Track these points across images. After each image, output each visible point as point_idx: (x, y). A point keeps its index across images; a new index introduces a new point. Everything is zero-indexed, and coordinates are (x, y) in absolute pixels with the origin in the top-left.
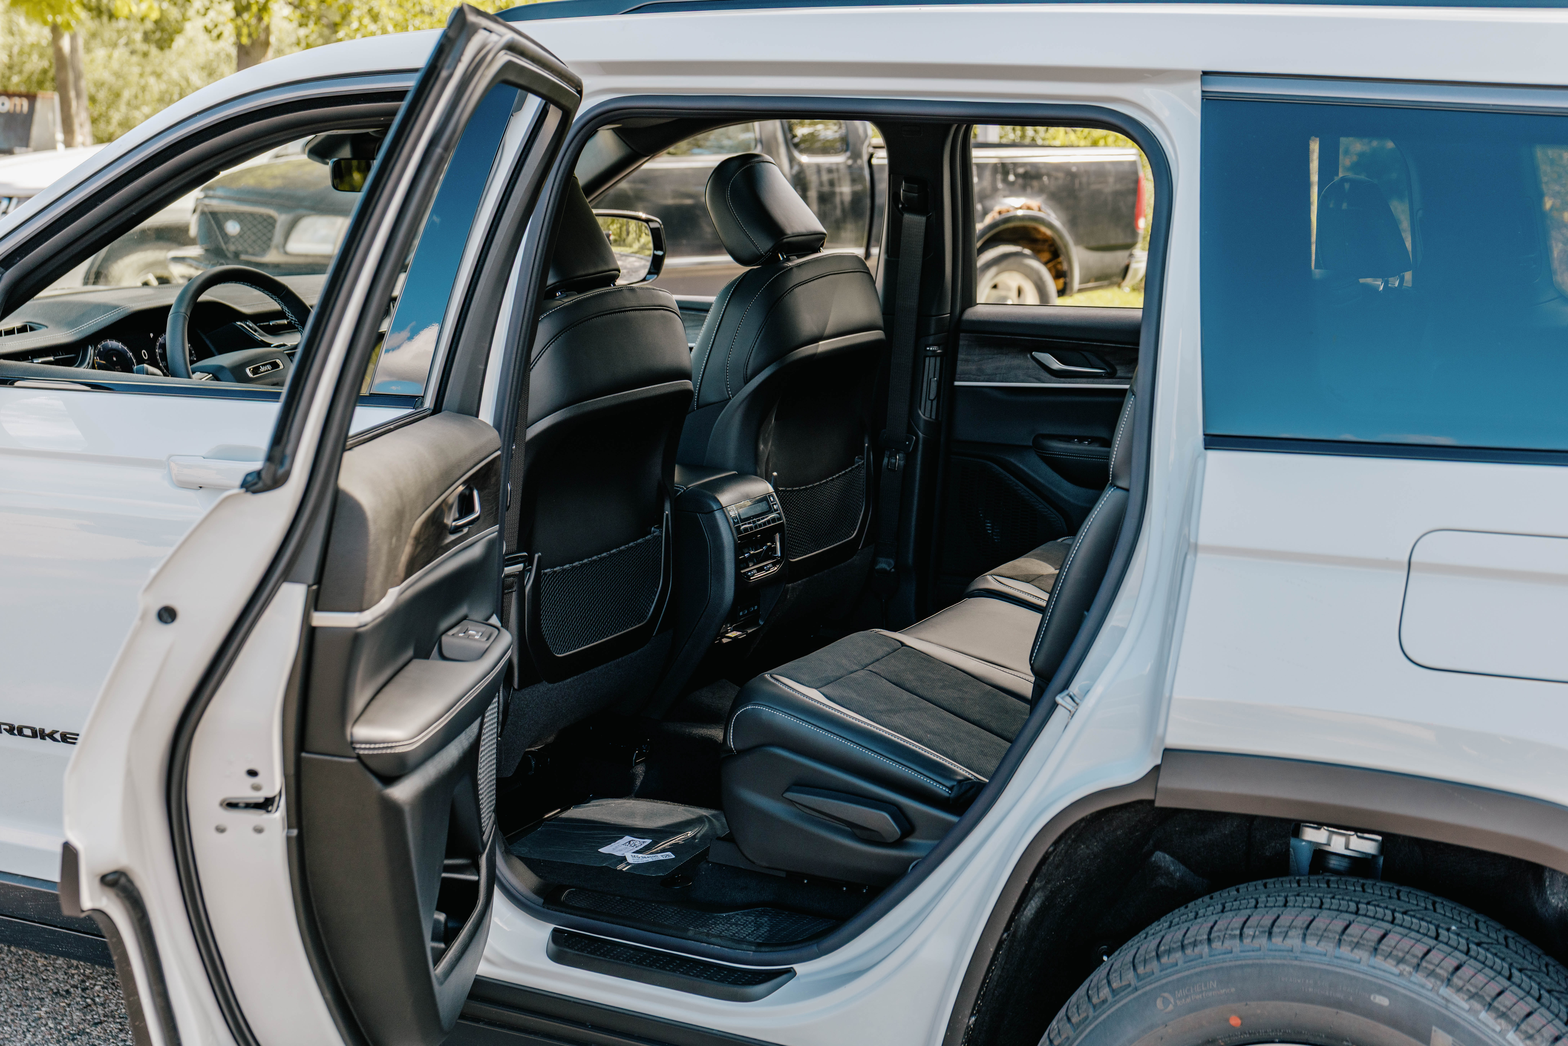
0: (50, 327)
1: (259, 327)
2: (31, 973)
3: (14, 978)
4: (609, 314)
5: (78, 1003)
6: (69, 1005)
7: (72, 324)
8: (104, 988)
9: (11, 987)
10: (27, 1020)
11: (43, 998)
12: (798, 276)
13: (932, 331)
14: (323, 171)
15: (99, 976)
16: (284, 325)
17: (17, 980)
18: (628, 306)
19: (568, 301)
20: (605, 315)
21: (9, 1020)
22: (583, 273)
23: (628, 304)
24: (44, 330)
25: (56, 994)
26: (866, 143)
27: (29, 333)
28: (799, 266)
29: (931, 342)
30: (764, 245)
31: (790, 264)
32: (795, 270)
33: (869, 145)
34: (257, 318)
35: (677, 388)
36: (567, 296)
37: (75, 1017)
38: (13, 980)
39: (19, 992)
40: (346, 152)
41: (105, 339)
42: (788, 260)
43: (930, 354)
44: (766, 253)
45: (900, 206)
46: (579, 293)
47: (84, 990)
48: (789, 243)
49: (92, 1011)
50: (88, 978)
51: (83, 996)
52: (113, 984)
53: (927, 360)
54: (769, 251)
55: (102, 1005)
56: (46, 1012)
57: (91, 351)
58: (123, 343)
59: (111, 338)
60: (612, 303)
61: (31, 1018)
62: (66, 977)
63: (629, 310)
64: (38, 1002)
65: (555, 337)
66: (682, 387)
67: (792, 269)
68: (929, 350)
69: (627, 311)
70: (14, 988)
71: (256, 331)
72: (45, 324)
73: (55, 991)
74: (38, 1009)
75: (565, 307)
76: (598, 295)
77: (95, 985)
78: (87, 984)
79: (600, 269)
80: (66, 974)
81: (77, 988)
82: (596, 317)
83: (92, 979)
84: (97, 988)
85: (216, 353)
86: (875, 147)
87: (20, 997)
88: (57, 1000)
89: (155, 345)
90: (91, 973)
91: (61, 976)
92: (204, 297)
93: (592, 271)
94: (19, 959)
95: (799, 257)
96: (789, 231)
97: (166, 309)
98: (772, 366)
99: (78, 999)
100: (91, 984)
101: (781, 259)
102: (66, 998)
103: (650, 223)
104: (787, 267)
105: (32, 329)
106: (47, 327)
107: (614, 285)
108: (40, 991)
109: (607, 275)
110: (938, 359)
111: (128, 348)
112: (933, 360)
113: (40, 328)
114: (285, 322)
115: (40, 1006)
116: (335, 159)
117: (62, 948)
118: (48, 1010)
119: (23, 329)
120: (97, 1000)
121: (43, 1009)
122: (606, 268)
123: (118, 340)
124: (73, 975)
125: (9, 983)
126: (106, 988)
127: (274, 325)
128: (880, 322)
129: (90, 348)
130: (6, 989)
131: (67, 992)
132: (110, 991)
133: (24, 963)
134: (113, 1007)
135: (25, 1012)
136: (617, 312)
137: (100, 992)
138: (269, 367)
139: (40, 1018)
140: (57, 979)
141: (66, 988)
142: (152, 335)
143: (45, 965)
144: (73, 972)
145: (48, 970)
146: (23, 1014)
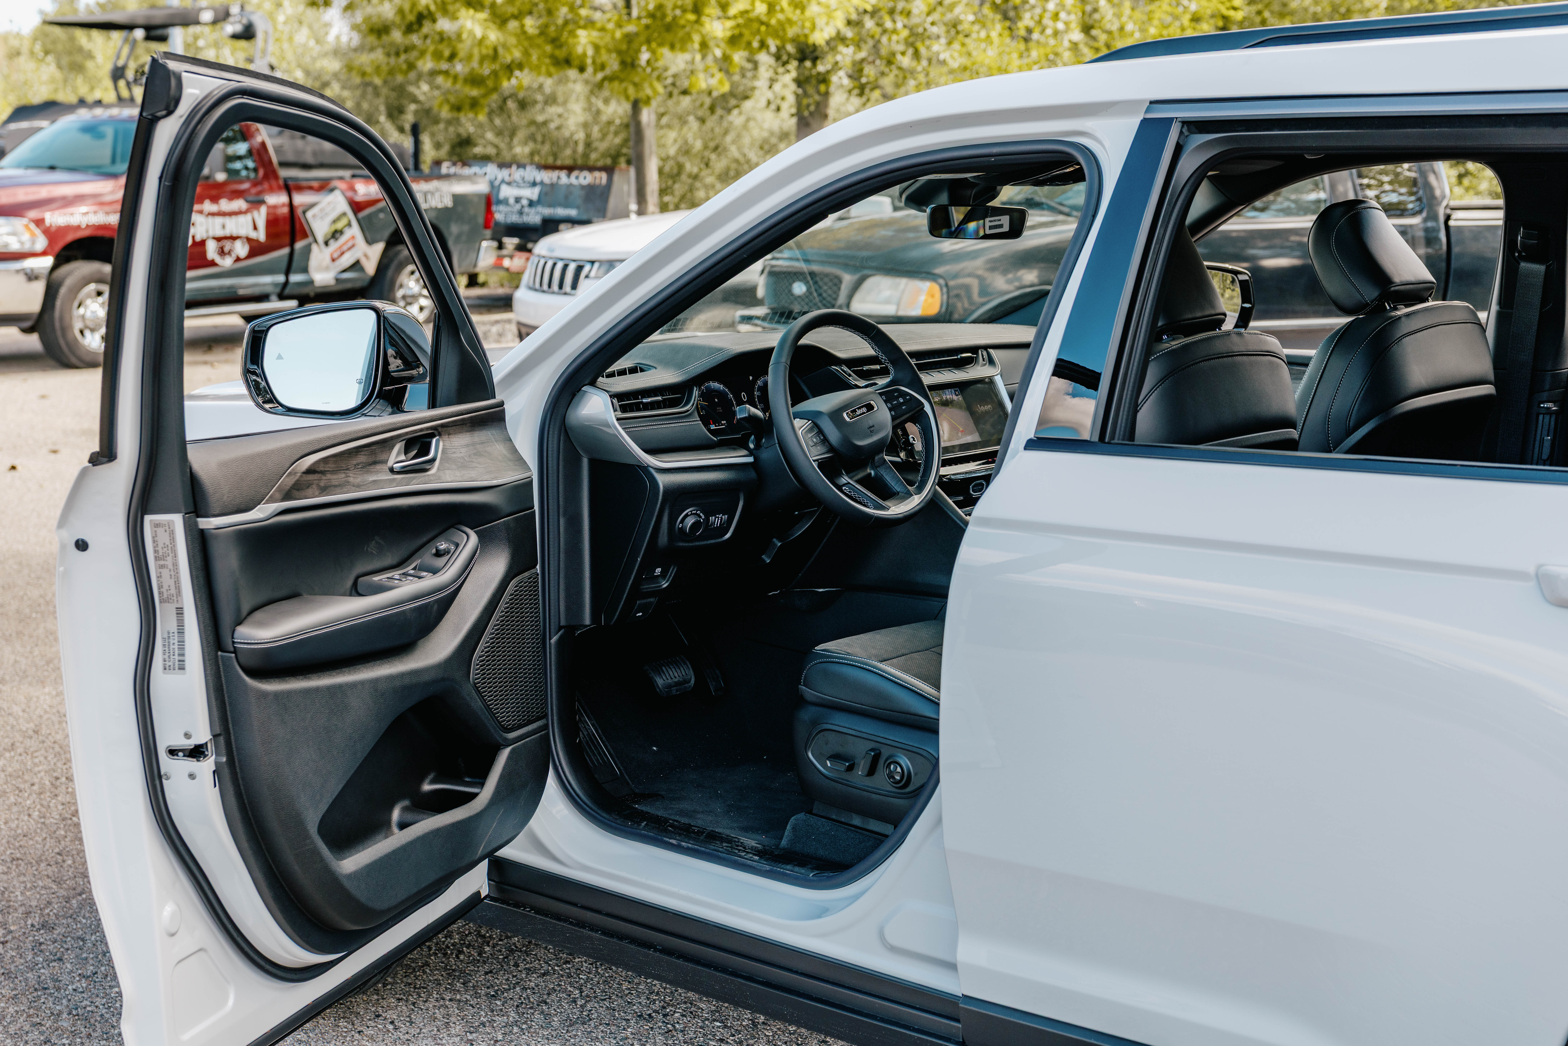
0: (659, 368)
1: (853, 371)
2: (617, 995)
3: (602, 998)
4: (1217, 358)
5: (660, 1028)
6: (652, 1028)
7: (679, 366)
8: (683, 1016)
9: (600, 1007)
10: (615, 1038)
11: (629, 1020)
12: (1406, 326)
13: (1547, 387)
14: (920, 218)
15: (678, 1004)
16: (877, 370)
17: (605, 1000)
18: (1235, 350)
19: (1176, 344)
20: (1212, 359)
21: (600, 1037)
22: (1190, 316)
23: (1236, 349)
24: (653, 370)
25: (640, 1016)
26: (1444, 204)
27: (640, 374)
28: (1408, 315)
29: (1545, 399)
30: (1370, 293)
31: (1399, 313)
32: (1403, 319)
33: (1446, 207)
34: (852, 363)
35: (1283, 437)
36: (1174, 339)
37: (658, 1041)
38: (602, 1000)
39: (608, 1012)
40: (943, 199)
41: (708, 380)
42: (1395, 309)
43: (1543, 411)
44: (1372, 302)
45: (1517, 254)
46: (1186, 336)
47: (665, 1016)
48: (1397, 292)
49: (673, 1036)
50: (668, 1005)
51: (664, 1022)
52: (691, 1013)
53: (1541, 417)
54: (1375, 299)
55: (682, 1031)
56: (632, 1034)
57: (696, 392)
58: (725, 385)
59: (714, 380)
60: (1220, 346)
61: (619, 1037)
62: (648, 1002)
63: (1237, 355)
64: (624, 1023)
65: (1161, 381)
66: (1287, 436)
67: (1400, 318)
68: (1544, 407)
69: (1235, 356)
70: (602, 1007)
71: (850, 375)
72: (655, 365)
73: (639, 1014)
74: (624, 1029)
75: (1173, 350)
76: (1206, 338)
77: (675, 1012)
78: (668, 1010)
79: (1207, 313)
80: (648, 999)
81: (659, 1014)
82: (1203, 361)
83: (672, 1006)
84: (677, 1015)
85: (810, 396)
86: (1453, 209)
87: (608, 1017)
88: (641, 1023)
89: (754, 387)
90: (671, 1001)
91: (643, 1000)
92: (803, 341)
93: (1199, 314)
94: (606, 981)
95: (1407, 306)
96: (1397, 279)
97: (769, 351)
98: (1377, 418)
99: (660, 1024)
100: (671, 1011)
101: (1388, 308)
102: (649, 1022)
103: (1239, 276)
104: (1392, 317)
105: (642, 370)
106: (656, 368)
107: (1220, 329)
108: (625, 1013)
109: (1212, 320)
110: (1553, 419)
111: (729, 390)
112: (1547, 417)
113: (650, 369)
114: (878, 367)
115: (626, 1027)
116: (933, 206)
117: (655, 971)
118: (634, 1031)
119: (633, 370)
120: (677, 1026)
121: (629, 1030)
122: (1213, 312)
123: (720, 382)
124: (655, 1000)
125: (598, 1002)
126: (686, 1017)
127: (867, 370)
128: (1491, 376)
129: (695, 388)
130: (596, 1008)
131: (650, 1015)
132: (689, 1019)
133: (610, 985)
134: (692, 1035)
135: (613, 1031)
136: (1225, 357)
137: (679, 1019)
138: (864, 410)
139: (627, 1038)
140: (640, 1003)
141: (649, 1012)
142: (751, 378)
143: (629, 989)
144: (654, 998)
145: (632, 994)
146: (611, 1033)
